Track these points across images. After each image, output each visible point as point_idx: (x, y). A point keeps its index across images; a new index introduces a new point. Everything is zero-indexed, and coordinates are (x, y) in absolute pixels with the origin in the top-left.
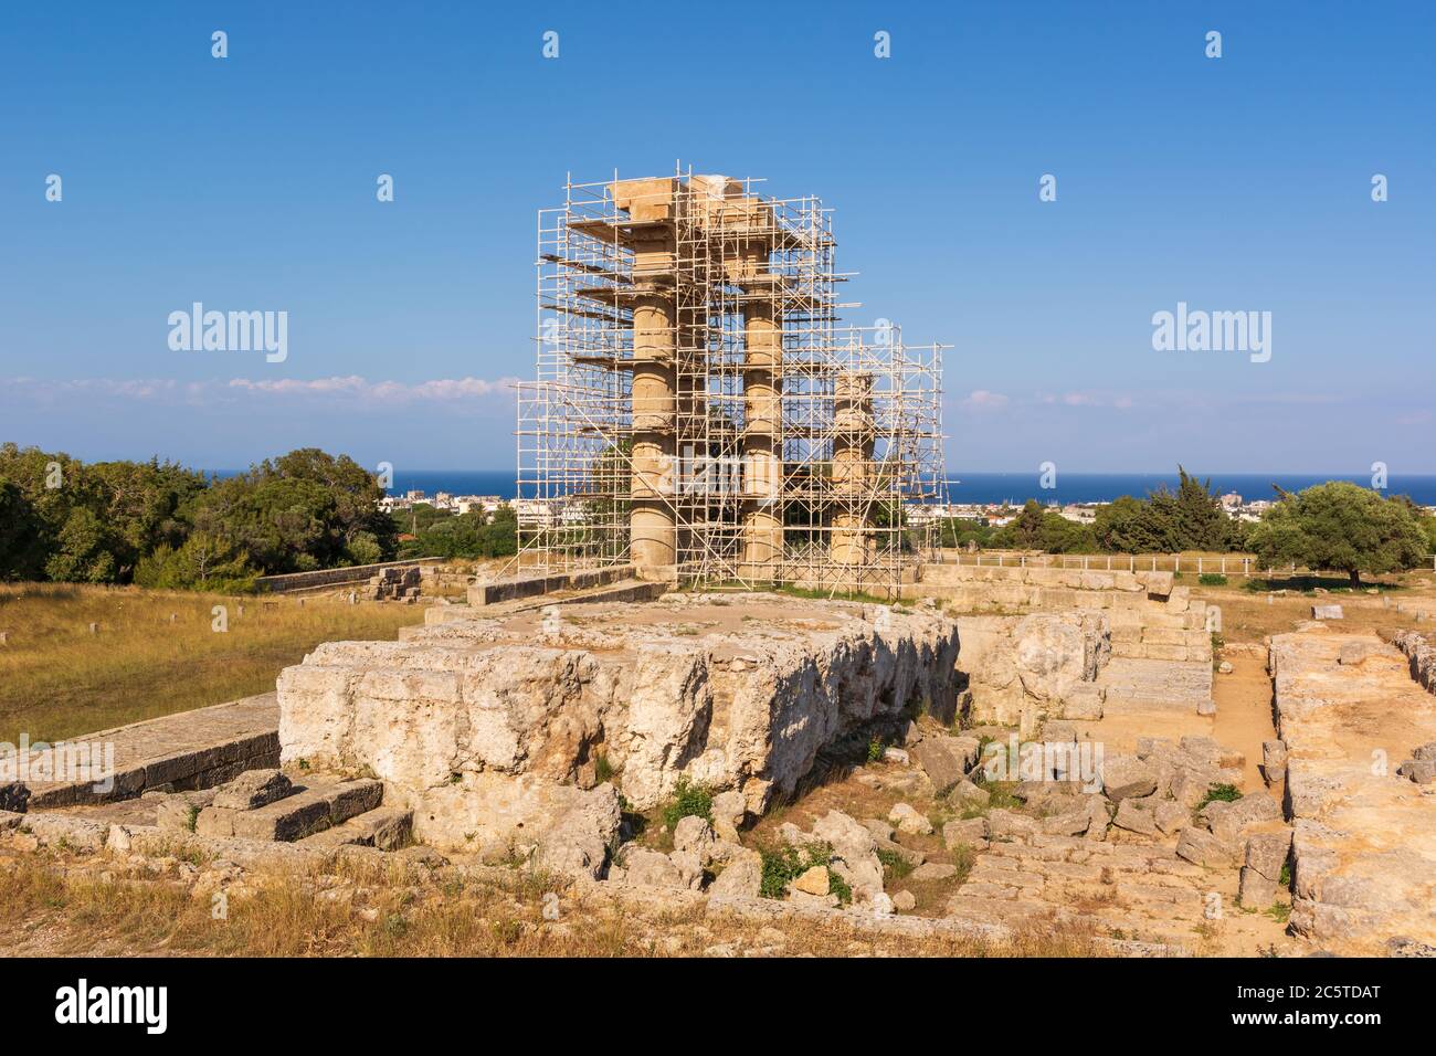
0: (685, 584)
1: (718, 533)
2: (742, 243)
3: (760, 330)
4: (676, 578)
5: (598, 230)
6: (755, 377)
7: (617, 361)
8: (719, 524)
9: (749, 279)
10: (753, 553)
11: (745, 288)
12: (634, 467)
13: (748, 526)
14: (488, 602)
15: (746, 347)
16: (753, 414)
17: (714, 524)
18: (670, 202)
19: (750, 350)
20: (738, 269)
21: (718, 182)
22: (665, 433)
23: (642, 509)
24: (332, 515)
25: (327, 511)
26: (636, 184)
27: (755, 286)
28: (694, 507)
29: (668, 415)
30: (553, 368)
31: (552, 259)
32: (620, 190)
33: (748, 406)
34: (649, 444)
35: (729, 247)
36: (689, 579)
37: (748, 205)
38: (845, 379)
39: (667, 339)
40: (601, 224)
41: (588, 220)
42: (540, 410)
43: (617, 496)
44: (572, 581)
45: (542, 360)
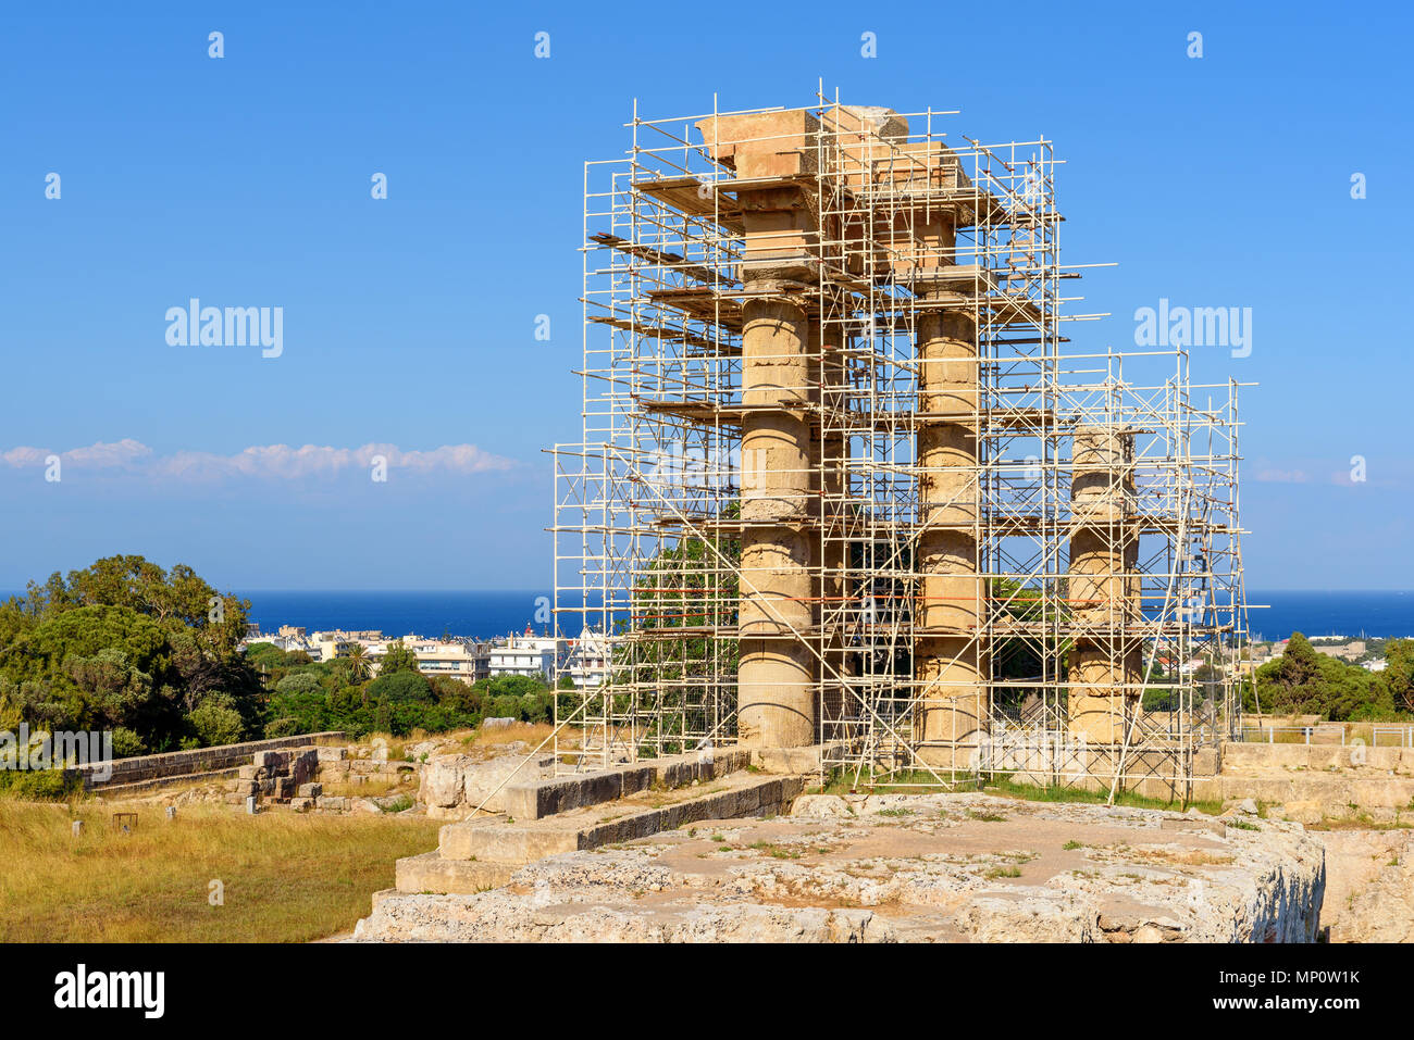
0: (834, 779)
1: (886, 694)
2: (920, 216)
3: (946, 358)
4: (821, 769)
5: (682, 195)
6: (936, 434)
7: (718, 408)
8: (889, 679)
9: (928, 274)
10: (939, 726)
11: (921, 289)
12: (745, 584)
13: (930, 681)
14: (540, 815)
15: (922, 386)
16: (933, 497)
17: (883, 678)
18: (802, 148)
19: (930, 390)
20: (910, 258)
21: (874, 116)
22: (797, 527)
23: (760, 655)
25: (154, 660)
26: (744, 120)
27: (938, 285)
28: (846, 650)
29: (801, 499)
30: (605, 422)
31: (608, 241)
32: (717, 131)
33: (926, 483)
34: (770, 546)
35: (900, 221)
36: (837, 771)
37: (926, 153)
38: (1090, 437)
39: (800, 372)
41: (662, 177)
42: (591, 489)
43: (719, 632)
44: (661, 775)
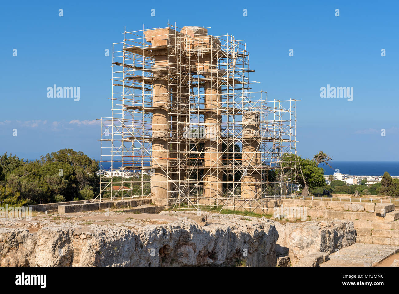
4: (168, 204)
7: (144, 108)
12: (152, 155)
23: (156, 174)
24: (73, 178)
25: (70, 177)
26: (155, 31)
31: (118, 64)
32: (148, 34)
34: (158, 145)
40: (138, 49)
45: (114, 108)
